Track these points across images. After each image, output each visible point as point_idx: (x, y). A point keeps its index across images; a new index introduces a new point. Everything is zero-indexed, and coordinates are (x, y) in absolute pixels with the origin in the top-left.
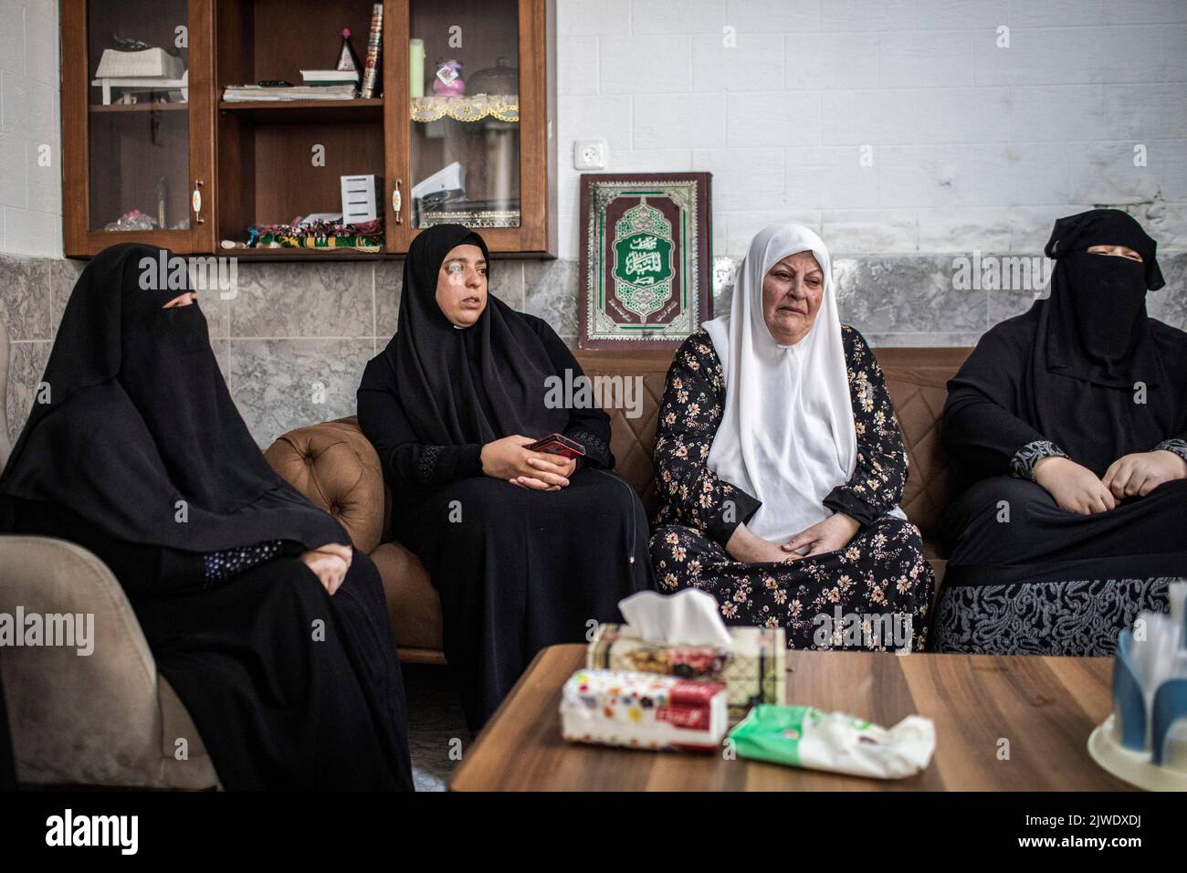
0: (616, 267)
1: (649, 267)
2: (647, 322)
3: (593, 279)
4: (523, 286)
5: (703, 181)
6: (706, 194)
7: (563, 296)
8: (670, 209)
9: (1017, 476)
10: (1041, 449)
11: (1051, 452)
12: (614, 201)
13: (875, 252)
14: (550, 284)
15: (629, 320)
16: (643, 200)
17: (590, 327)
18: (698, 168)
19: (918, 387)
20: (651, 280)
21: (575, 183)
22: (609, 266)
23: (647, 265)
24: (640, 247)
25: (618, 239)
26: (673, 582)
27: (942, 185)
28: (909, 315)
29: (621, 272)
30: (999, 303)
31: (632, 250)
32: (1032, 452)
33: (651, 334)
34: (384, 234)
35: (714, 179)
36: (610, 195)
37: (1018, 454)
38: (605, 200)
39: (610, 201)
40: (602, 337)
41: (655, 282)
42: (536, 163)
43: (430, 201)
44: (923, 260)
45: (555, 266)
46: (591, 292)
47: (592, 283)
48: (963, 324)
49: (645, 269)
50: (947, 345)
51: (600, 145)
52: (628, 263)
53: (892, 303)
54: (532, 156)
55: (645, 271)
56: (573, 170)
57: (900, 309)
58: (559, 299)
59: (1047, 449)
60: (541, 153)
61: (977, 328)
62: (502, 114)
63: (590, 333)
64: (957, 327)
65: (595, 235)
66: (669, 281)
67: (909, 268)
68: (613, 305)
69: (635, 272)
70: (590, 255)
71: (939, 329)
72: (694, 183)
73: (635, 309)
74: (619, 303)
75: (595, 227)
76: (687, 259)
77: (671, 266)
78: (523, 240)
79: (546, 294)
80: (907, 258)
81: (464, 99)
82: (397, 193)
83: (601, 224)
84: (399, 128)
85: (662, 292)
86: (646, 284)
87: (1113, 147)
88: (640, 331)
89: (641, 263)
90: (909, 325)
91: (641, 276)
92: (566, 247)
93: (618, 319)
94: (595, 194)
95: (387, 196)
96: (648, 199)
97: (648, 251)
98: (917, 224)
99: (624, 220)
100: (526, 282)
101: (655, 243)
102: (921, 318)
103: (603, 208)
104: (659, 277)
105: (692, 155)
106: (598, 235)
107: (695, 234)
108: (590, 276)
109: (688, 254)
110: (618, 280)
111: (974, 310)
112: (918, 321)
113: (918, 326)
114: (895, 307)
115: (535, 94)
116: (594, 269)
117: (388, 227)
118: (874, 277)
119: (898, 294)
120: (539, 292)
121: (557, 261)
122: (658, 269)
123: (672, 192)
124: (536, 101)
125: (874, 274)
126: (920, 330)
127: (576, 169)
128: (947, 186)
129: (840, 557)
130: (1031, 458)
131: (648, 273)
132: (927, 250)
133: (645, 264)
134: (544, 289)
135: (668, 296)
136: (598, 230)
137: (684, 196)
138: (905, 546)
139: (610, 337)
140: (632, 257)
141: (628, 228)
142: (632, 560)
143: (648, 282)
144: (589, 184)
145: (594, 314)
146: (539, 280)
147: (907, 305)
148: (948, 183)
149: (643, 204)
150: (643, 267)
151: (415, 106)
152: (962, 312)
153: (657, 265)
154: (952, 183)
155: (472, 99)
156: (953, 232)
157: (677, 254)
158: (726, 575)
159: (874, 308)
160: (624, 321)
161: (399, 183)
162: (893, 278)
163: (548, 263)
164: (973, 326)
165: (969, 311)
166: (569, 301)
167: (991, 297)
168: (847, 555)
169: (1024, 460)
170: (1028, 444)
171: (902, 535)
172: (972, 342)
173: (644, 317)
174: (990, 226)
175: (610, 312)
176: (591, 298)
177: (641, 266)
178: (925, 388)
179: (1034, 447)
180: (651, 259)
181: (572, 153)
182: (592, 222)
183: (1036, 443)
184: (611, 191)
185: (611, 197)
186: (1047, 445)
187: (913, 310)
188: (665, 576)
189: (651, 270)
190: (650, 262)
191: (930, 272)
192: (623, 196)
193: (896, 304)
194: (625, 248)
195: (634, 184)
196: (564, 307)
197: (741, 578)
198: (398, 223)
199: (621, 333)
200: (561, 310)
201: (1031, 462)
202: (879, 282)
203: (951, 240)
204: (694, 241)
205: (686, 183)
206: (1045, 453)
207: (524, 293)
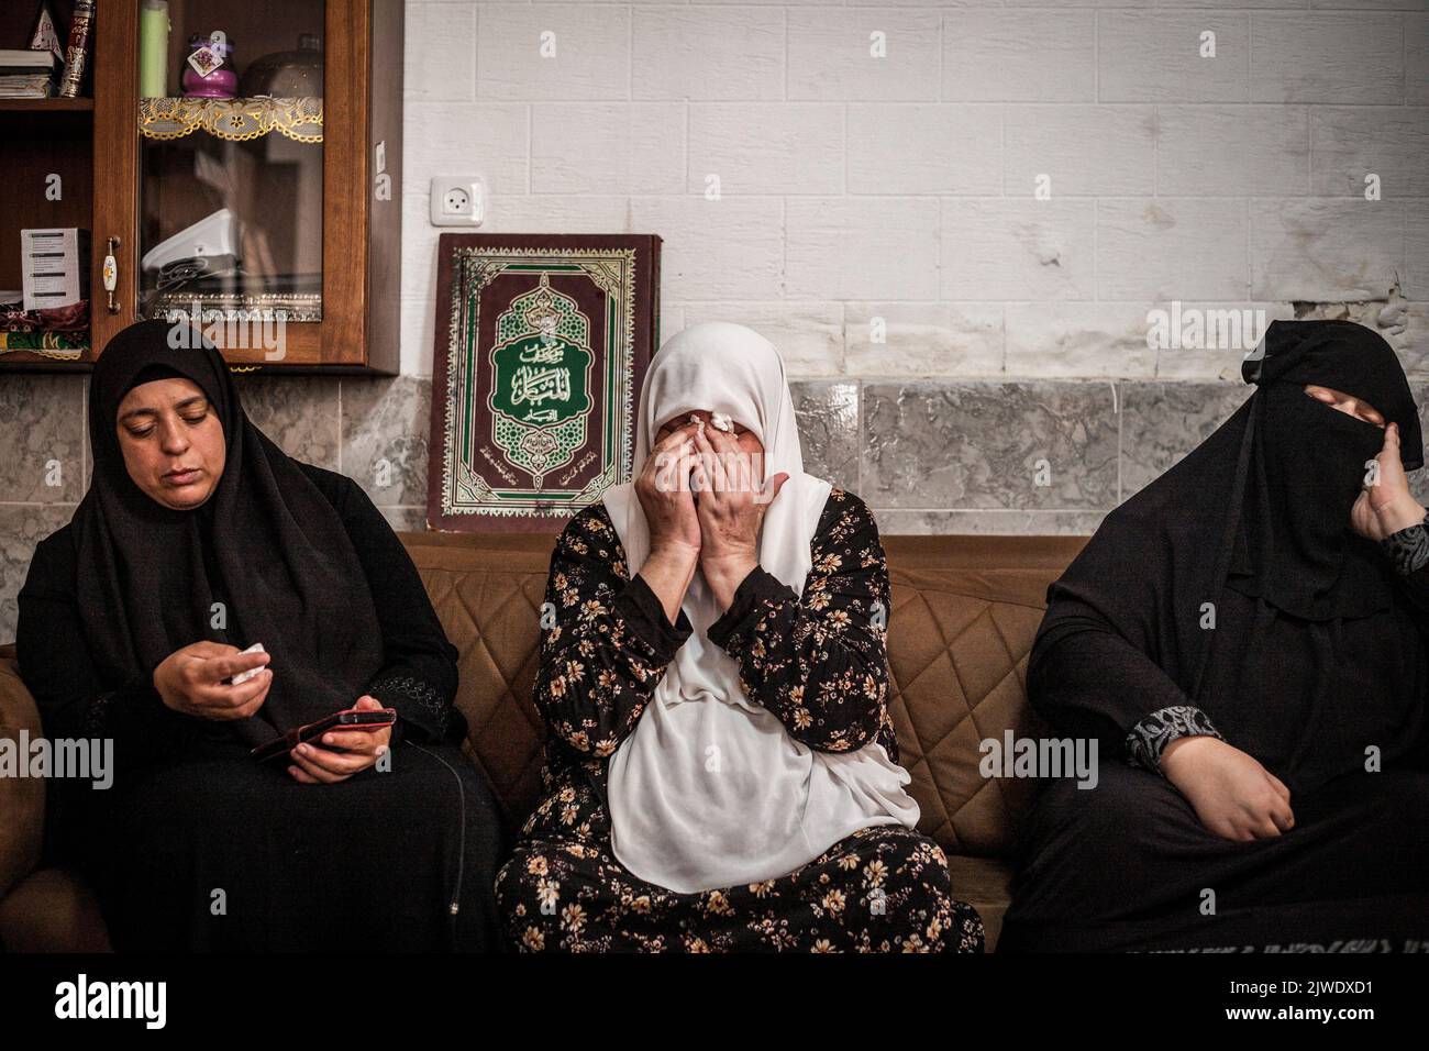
0: (494, 391)
1: (550, 393)
2: (544, 487)
3: (453, 412)
4: (340, 421)
5: (646, 249)
6: (650, 272)
7: (407, 439)
8: (589, 297)
9: (1134, 763)
10: (1176, 721)
11: (1193, 727)
12: (495, 281)
13: (933, 374)
14: (385, 418)
15: (514, 483)
16: (544, 280)
17: (448, 493)
18: (639, 229)
19: (985, 604)
20: (553, 415)
21: (433, 248)
22: (484, 389)
23: (548, 389)
24: (536, 359)
25: (499, 344)
26: (536, 942)
27: (1045, 264)
28: (988, 481)
29: (503, 401)
30: (1138, 463)
31: (522, 364)
32: (1160, 726)
33: (550, 506)
34: (89, 330)
35: (663, 245)
36: (488, 269)
37: (1139, 727)
38: (480, 280)
39: (488, 280)
40: (467, 510)
41: (559, 419)
42: (350, 213)
43: (174, 275)
44: (1012, 388)
45: (393, 387)
46: (450, 434)
47: (452, 419)
48: (1079, 497)
49: (544, 396)
50: (1050, 531)
51: (474, 186)
52: (514, 385)
53: (959, 461)
54: (344, 202)
55: (544, 400)
56: (429, 227)
57: (972, 469)
58: (400, 444)
59: (1187, 721)
60: (359, 198)
61: (1100, 505)
62: (295, 129)
63: (446, 503)
64: (1067, 501)
65: (461, 337)
66: (583, 417)
67: (990, 401)
68: (487, 456)
69: (526, 401)
70: (452, 370)
71: (1037, 505)
72: (631, 254)
73: (523, 464)
74: (497, 454)
75: (461, 323)
76: (616, 381)
77: (588, 393)
78: (326, 345)
79: (377, 436)
80: (985, 386)
81: (231, 102)
82: (110, 259)
83: (471, 318)
84: (119, 149)
85: (571, 435)
86: (545, 422)
87: (1323, 208)
88: (532, 501)
89: (537, 386)
90: (989, 497)
91: (536, 408)
92: (413, 356)
93: (494, 480)
94: (463, 268)
95: (95, 265)
96: (551, 278)
97: (549, 366)
98: (1003, 328)
99: (510, 313)
100: (345, 415)
101: (562, 353)
102: (1008, 486)
103: (475, 292)
104: (565, 410)
105: (629, 205)
106: (466, 337)
107: (629, 339)
108: (451, 407)
109: (617, 372)
110: (496, 414)
111: (1096, 474)
112: (1001, 490)
113: (1003, 498)
114: (965, 466)
115: (352, 97)
116: (456, 395)
117: (96, 318)
118: (930, 415)
119: (970, 444)
120: (366, 431)
121: (397, 380)
122: (566, 396)
123: (594, 267)
124: (352, 110)
125: (930, 410)
126: (1006, 505)
127: (434, 225)
128: (1052, 266)
129: (814, 905)
130: (1157, 738)
131: (547, 403)
132: (1019, 372)
133: (543, 388)
134: (375, 426)
135: (580, 443)
136: (466, 329)
137: (614, 275)
138: (916, 884)
139: (480, 511)
140: (522, 376)
141: (517, 326)
142: (455, 909)
143: (549, 418)
144: (454, 250)
145: (455, 470)
146: (366, 412)
147: (984, 464)
148: (1055, 262)
149: (544, 285)
150: (541, 392)
151: (147, 112)
152: (1076, 477)
153: (564, 390)
154: (1060, 261)
155: (245, 103)
156: (1062, 343)
157: (598, 371)
158: (625, 933)
159: (929, 469)
160: (505, 484)
161: (114, 243)
162: (962, 419)
163: (383, 383)
164: (1094, 499)
165: (1088, 476)
166: (416, 446)
167: (1124, 452)
168: (825, 903)
169: (1148, 740)
170: (1157, 710)
171: (913, 864)
172: (1086, 529)
173: (538, 476)
174: (1124, 335)
175: (482, 468)
176: (450, 444)
177: (537, 392)
178: (996, 605)
179: (1168, 717)
180: (554, 380)
181: (426, 198)
182: (457, 314)
183: (1169, 711)
184: (490, 265)
185: (489, 274)
186: (1187, 713)
187: (994, 471)
188: (525, 930)
189: (554, 397)
190: (552, 385)
191: (1024, 410)
192: (512, 272)
193: (965, 461)
194: (511, 360)
195: (529, 253)
196: (408, 458)
197: (651, 940)
198: (113, 311)
199: (499, 505)
200: (403, 465)
201: (1158, 744)
202: (939, 424)
203: (1058, 357)
204: (628, 351)
205: (617, 253)
206: (1183, 729)
207: (340, 434)
